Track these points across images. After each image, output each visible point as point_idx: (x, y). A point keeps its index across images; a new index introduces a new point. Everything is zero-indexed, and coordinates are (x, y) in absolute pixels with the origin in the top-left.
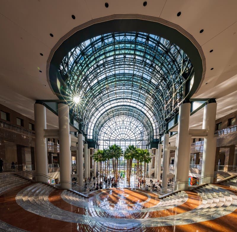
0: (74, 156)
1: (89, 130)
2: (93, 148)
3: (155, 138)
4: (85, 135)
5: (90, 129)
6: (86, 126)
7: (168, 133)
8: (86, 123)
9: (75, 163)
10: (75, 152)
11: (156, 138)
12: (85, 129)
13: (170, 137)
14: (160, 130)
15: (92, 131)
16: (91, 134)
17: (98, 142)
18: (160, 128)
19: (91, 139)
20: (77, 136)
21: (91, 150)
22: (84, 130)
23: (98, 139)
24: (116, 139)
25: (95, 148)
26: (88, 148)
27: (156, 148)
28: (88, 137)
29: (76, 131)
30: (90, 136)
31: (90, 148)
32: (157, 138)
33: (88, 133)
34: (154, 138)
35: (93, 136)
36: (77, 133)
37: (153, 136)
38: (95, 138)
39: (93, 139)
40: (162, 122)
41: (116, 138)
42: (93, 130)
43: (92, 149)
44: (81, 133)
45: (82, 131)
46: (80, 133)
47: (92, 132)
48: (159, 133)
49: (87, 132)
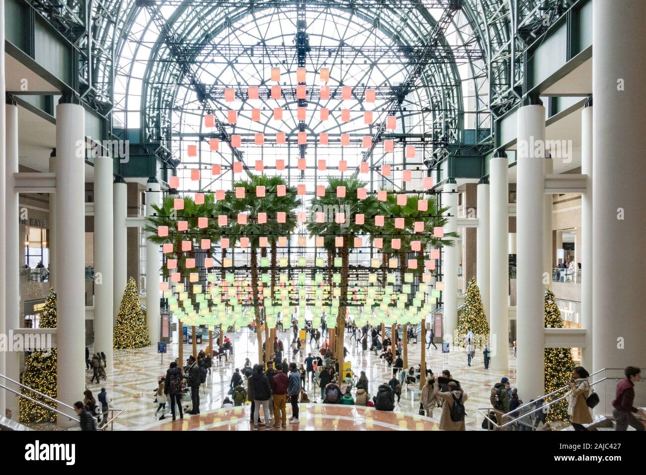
0: (41, 227)
1: (124, 80)
2: (142, 181)
3: (469, 123)
4: (101, 110)
5: (129, 76)
6: (108, 59)
7: (540, 103)
8: (108, 43)
9: (46, 264)
10: (44, 200)
11: (474, 127)
12: (100, 74)
13: (548, 123)
14: (493, 85)
15: (136, 87)
16: (135, 103)
17: (169, 146)
18: (492, 73)
19: (133, 130)
20: (55, 117)
21: (133, 190)
22: (94, 82)
23: (169, 129)
24: (268, 131)
25: (153, 180)
26: (118, 179)
27: (476, 180)
28: (118, 120)
29: (49, 87)
30: (126, 111)
31: (127, 180)
32: (483, 126)
33: (117, 98)
34: (466, 127)
35: (143, 113)
36: (56, 99)
37: (461, 114)
38: (157, 126)
39: (141, 132)
40: (500, 43)
41: (266, 125)
42: (146, 81)
43: (136, 184)
44: (76, 102)
45: (83, 88)
46: (67, 97)
47: (140, 92)
48: (491, 101)
49: (110, 92)
